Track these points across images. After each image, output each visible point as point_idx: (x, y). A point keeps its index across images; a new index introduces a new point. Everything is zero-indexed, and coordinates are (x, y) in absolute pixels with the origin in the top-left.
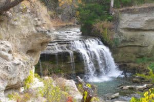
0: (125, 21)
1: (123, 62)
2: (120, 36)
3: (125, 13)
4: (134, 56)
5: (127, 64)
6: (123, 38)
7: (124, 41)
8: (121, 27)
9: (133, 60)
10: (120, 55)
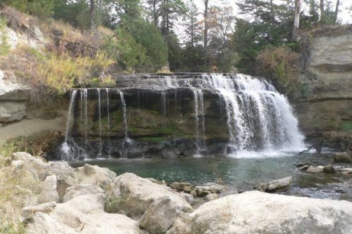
0: (322, 51)
1: (317, 129)
2: (311, 80)
3: (321, 36)
4: (339, 118)
5: (325, 133)
6: (316, 84)
7: (318, 90)
8: (312, 64)
9: (336, 125)
10: (310, 115)
